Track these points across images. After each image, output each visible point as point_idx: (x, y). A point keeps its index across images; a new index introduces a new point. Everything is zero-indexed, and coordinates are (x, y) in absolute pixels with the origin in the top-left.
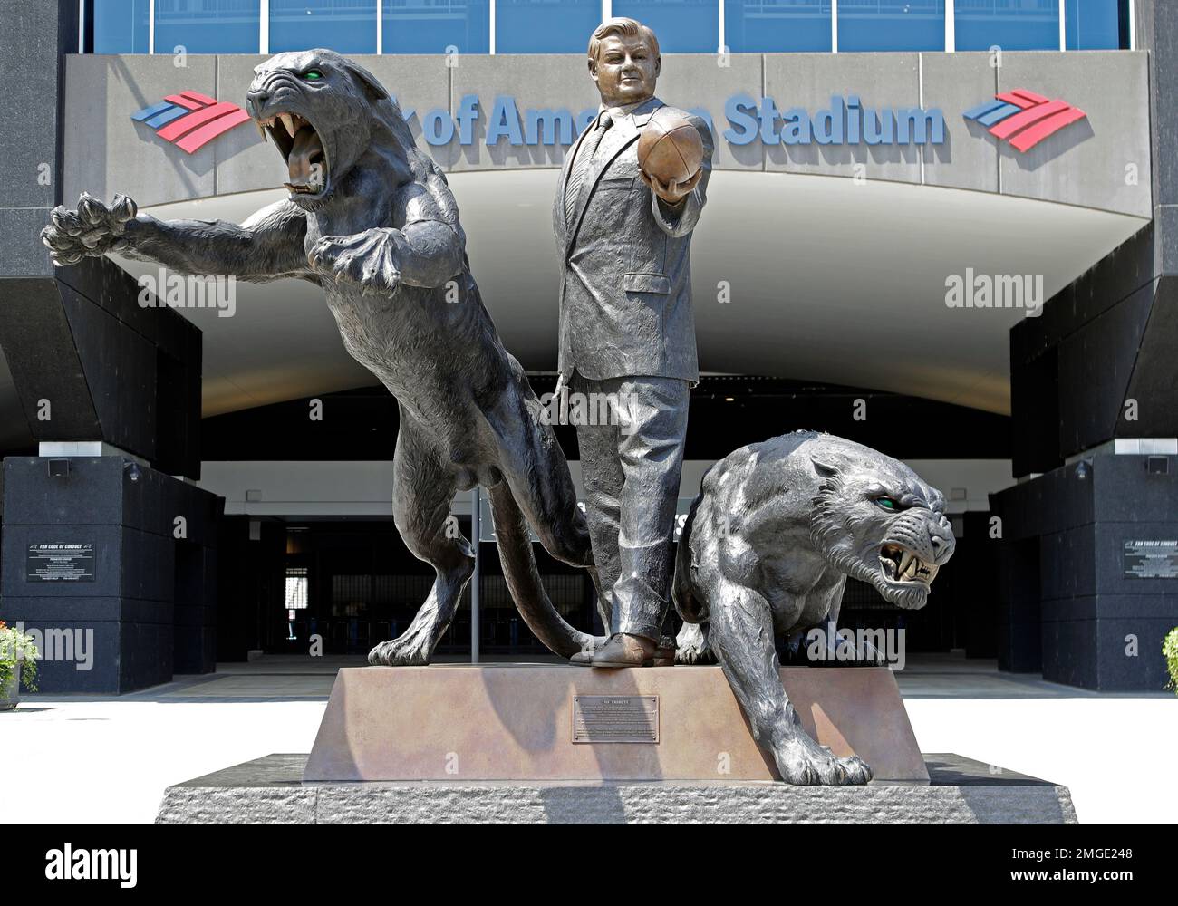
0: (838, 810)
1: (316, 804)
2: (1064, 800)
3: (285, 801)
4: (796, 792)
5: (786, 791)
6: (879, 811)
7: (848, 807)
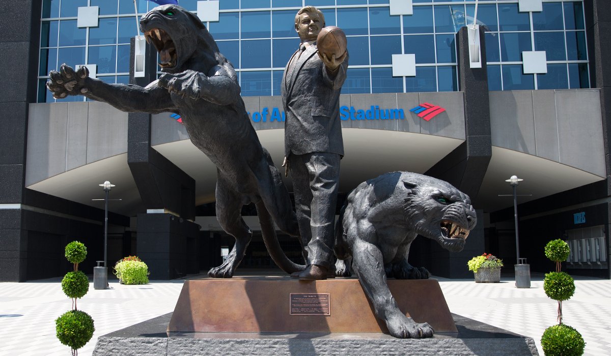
0: (420, 351)
1: (167, 346)
2: (532, 345)
3: (153, 344)
4: (399, 342)
5: (394, 341)
6: (440, 351)
7: (424, 349)
